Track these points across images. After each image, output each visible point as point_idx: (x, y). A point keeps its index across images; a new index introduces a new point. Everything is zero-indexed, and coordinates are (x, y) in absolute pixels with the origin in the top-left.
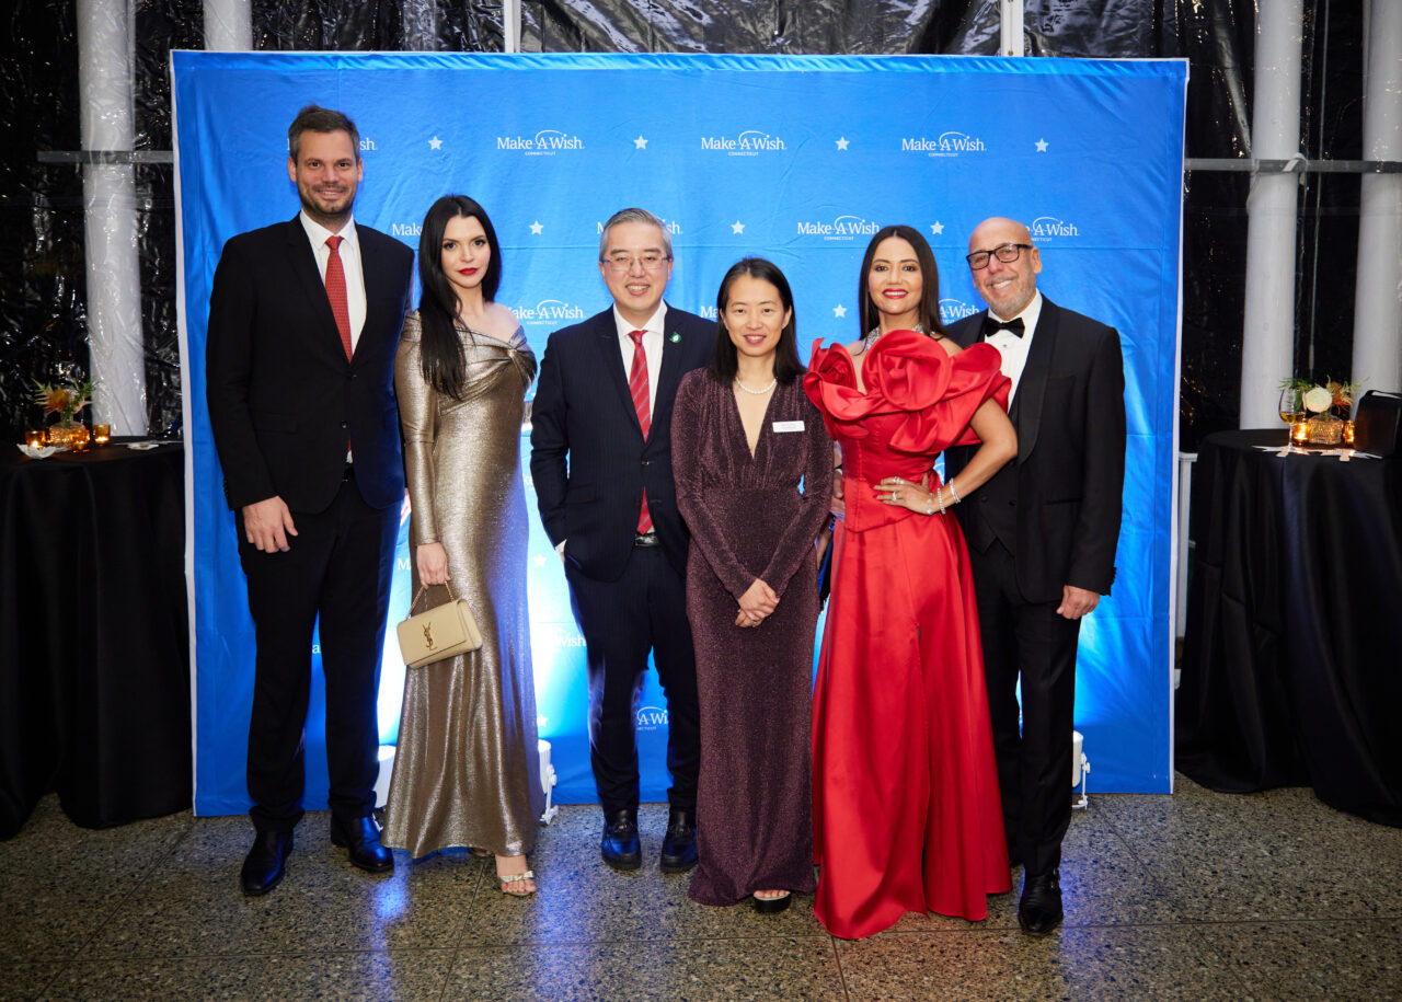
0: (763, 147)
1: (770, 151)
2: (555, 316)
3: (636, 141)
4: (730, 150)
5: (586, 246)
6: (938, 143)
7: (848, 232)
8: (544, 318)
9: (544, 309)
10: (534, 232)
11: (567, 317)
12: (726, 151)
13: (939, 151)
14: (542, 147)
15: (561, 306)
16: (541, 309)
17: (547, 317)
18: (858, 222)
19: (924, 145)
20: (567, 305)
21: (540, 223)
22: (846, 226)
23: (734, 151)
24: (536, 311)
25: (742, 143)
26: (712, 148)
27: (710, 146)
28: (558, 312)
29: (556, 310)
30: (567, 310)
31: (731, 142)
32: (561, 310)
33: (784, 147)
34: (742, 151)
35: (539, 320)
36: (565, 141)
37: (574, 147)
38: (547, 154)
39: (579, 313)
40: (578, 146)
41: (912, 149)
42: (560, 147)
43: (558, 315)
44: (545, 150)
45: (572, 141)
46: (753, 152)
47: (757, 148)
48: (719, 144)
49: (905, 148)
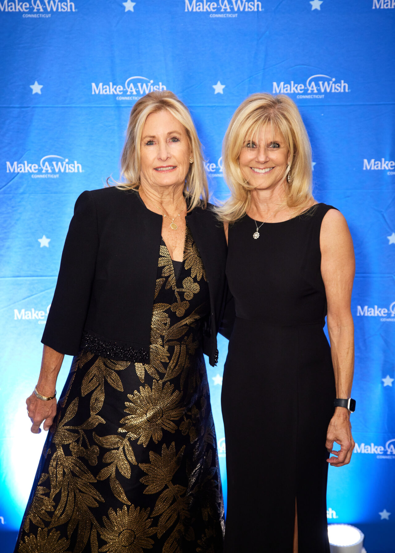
0: (241, 9)
1: (248, 12)
2: (57, 171)
4: (211, 12)
5: (82, 105)
7: (319, 90)
8: (47, 172)
9: (47, 163)
10: (34, 92)
11: (67, 171)
12: (208, 13)
14: (38, 10)
15: (62, 161)
16: (44, 164)
17: (50, 171)
18: (328, 81)
21: (39, 84)
22: (317, 85)
23: (215, 13)
24: (39, 166)
25: (222, 5)
26: (194, 10)
27: (193, 9)
28: (59, 167)
29: (57, 164)
30: (67, 165)
31: (212, 4)
32: (62, 165)
33: (262, 8)
34: (222, 13)
35: (43, 174)
36: (59, 4)
37: (67, 9)
38: (43, 16)
39: (78, 167)
40: (71, 9)
41: (382, 7)
42: (55, 9)
43: (60, 169)
44: (41, 13)
45: (66, 4)
46: (233, 13)
47: (236, 9)
48: (201, 7)
49: (376, 6)
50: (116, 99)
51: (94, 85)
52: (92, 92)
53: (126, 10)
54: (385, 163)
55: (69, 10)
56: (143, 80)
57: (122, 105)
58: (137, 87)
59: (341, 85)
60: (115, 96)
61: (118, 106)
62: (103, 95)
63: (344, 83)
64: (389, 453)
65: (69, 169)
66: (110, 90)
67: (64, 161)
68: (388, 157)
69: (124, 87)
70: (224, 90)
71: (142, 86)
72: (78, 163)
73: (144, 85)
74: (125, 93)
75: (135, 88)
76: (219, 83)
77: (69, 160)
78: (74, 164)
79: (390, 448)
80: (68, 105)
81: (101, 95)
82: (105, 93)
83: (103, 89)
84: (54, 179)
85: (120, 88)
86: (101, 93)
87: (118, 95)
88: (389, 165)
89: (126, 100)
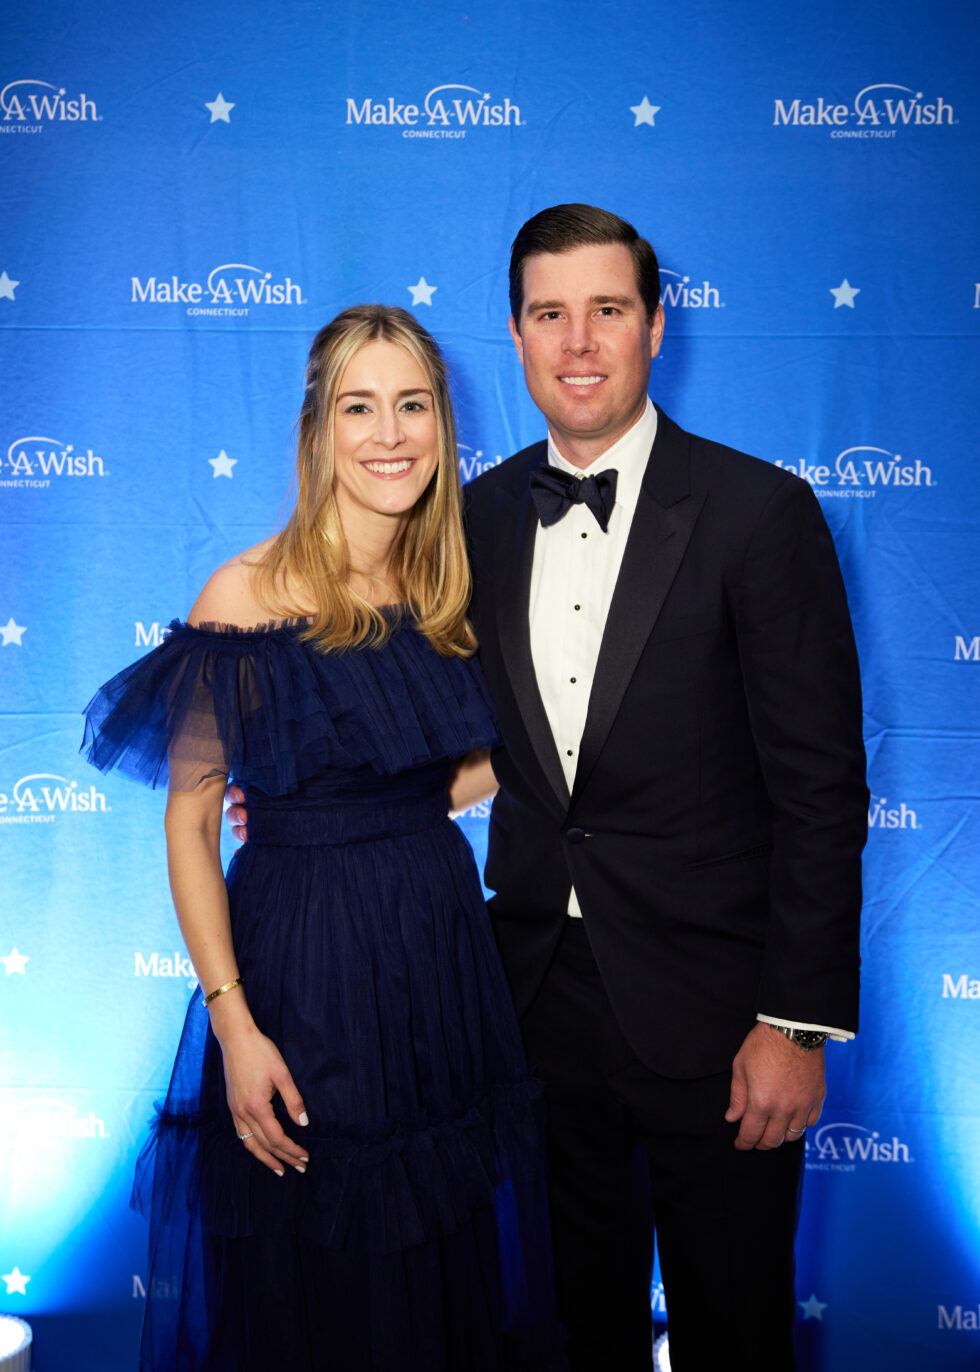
0: (475, 121)
1: (491, 127)
2: (46, 471)
3: (209, 106)
4: (406, 127)
5: (108, 326)
6: (851, 109)
9: (22, 455)
11: (70, 472)
12: (399, 128)
13: (858, 128)
14: (15, 117)
16: (15, 457)
17: (30, 472)
19: (823, 114)
20: (70, 448)
21: (12, 277)
23: (414, 128)
25: (432, 111)
26: (368, 122)
27: (364, 118)
28: (51, 464)
29: (46, 458)
30: (70, 460)
31: (408, 108)
32: (59, 459)
33: (521, 120)
34: (431, 128)
35: (12, 478)
36: (63, 104)
37: (81, 116)
38: (26, 130)
39: (96, 464)
40: (89, 114)
41: (795, 122)
42: (51, 116)
43: (52, 469)
44: (21, 123)
45: (77, 104)
46: (455, 130)
47: (462, 121)
48: (383, 114)
49: (781, 119)
50: (186, 314)
51: (135, 281)
52: (132, 297)
53: (213, 119)
54: (806, 469)
55: (84, 118)
56: (247, 271)
57: (200, 328)
58: (236, 288)
59: (703, 292)
60: (183, 306)
61: (191, 329)
62: (157, 303)
63: (710, 287)
64: (822, 1156)
65: (74, 468)
66: (173, 292)
67: (64, 449)
68: (814, 456)
69: (205, 287)
70: (433, 296)
71: (245, 286)
72: (94, 455)
73: (252, 284)
74: (206, 301)
75: (229, 290)
76: (422, 282)
77: (74, 448)
78: (86, 456)
79: (826, 1145)
80: (78, 327)
81: (152, 303)
82: (161, 300)
83: (157, 291)
84: (38, 490)
85: (195, 289)
86: (153, 299)
87: (190, 305)
88: (817, 475)
89: (208, 316)
